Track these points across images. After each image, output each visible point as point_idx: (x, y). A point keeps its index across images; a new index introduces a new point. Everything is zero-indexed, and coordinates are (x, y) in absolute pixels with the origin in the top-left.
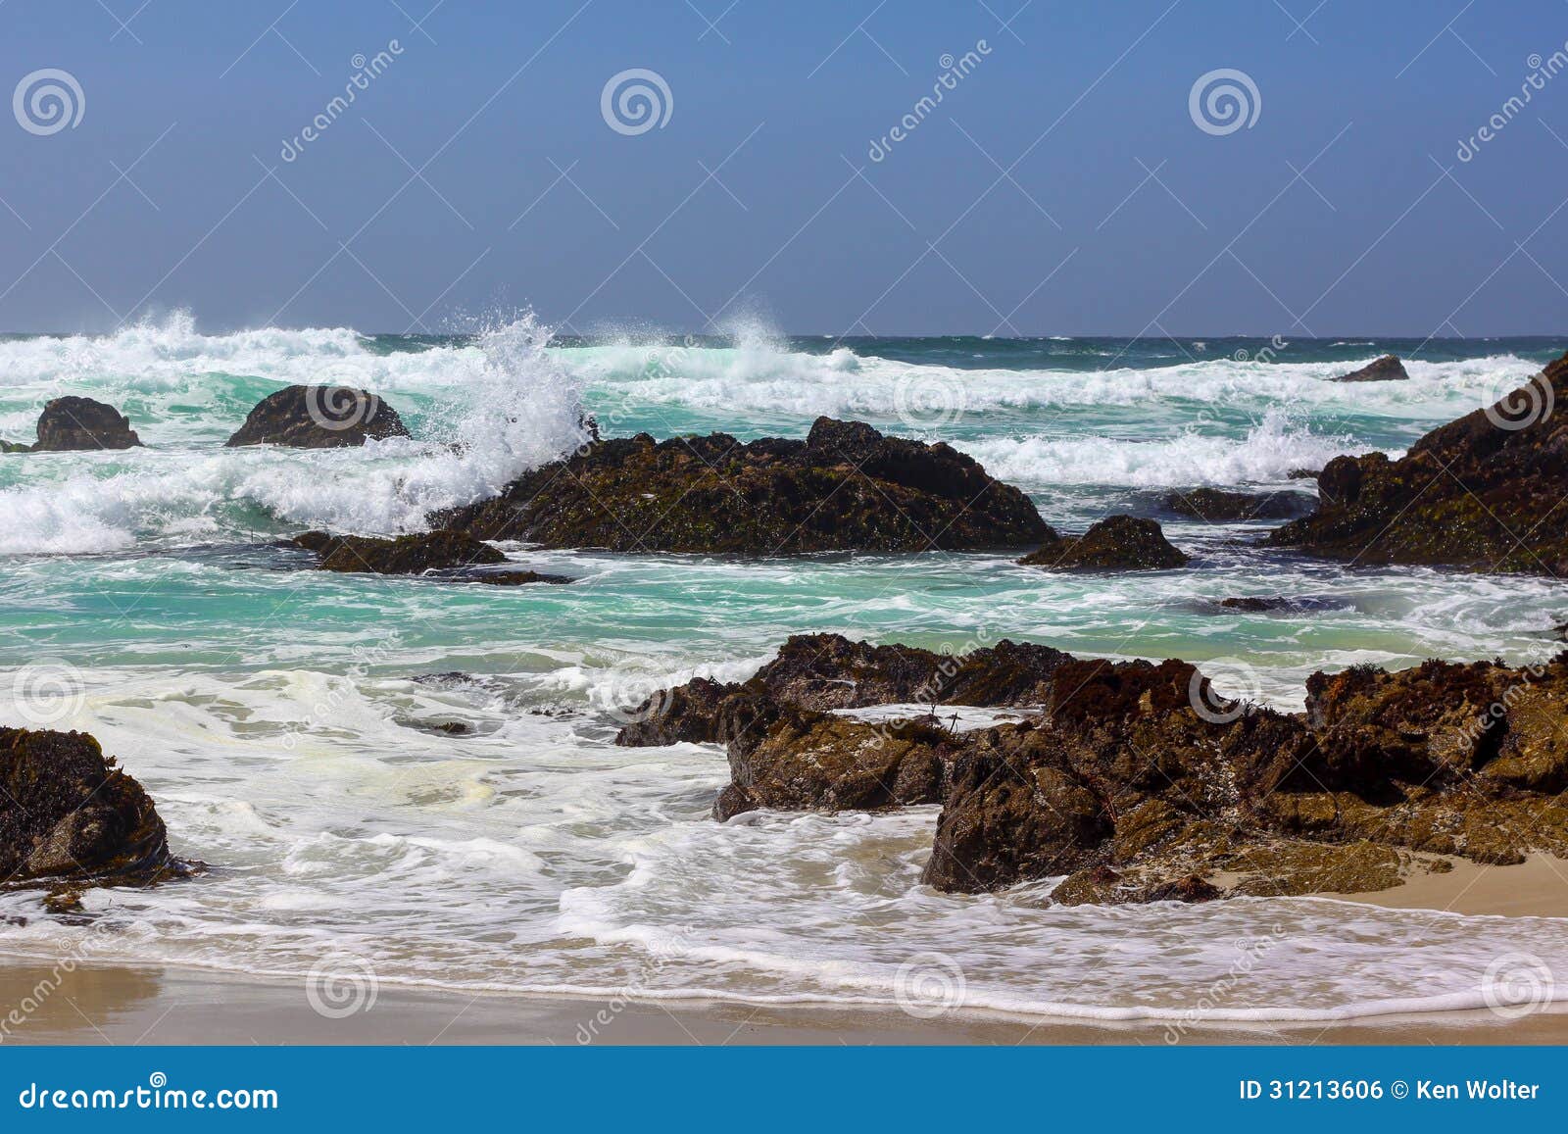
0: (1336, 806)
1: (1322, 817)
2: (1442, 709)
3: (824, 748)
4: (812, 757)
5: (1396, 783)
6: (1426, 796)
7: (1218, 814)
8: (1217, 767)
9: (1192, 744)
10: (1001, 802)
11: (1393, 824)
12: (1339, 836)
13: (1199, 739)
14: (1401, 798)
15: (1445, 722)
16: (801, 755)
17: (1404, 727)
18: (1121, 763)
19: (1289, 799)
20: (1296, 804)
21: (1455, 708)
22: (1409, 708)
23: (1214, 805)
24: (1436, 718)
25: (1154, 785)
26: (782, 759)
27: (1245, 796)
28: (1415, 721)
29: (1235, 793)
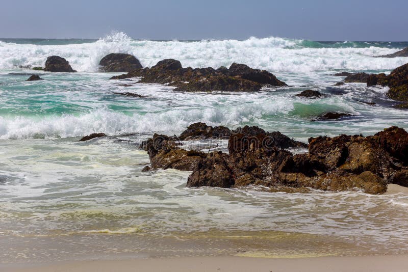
0: (297, 177)
1: (293, 180)
2: (330, 150)
3: (173, 157)
4: (168, 159)
5: (315, 170)
6: (323, 174)
7: (265, 178)
8: (267, 165)
9: (261, 158)
10: (204, 174)
11: (311, 182)
12: (296, 185)
13: (264, 157)
14: (316, 175)
15: (331, 153)
16: (166, 159)
17: (320, 154)
18: (240, 164)
19: (284, 175)
20: (286, 176)
21: (334, 149)
22: (322, 149)
23: (264, 176)
24: (329, 151)
25: (249, 169)
26: (160, 160)
27: (274, 173)
28: (323, 152)
29: (271, 172)
